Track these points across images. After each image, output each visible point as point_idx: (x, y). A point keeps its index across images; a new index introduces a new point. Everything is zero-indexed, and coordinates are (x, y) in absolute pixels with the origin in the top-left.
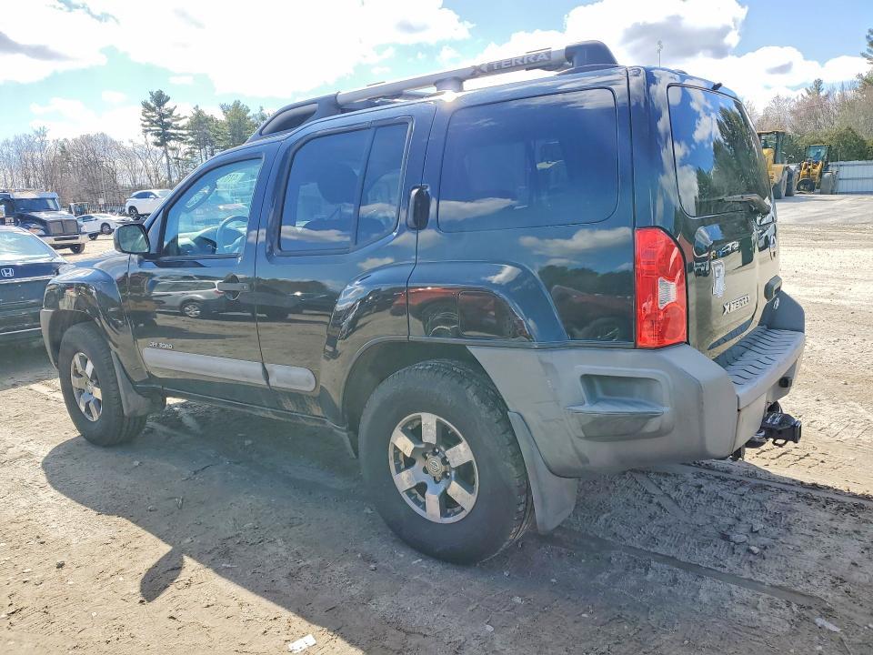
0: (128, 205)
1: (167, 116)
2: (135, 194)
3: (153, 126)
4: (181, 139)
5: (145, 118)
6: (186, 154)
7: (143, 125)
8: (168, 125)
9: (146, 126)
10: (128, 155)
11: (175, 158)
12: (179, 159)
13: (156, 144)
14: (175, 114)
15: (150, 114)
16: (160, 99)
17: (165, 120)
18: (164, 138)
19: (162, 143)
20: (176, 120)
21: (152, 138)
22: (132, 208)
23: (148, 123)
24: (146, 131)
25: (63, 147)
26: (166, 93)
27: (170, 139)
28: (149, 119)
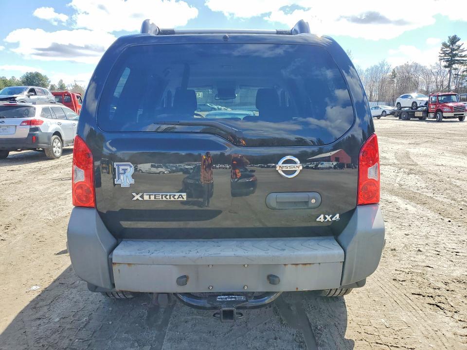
0: (397, 101)
1: (456, 50)
2: (401, 96)
3: (446, 56)
4: (462, 63)
5: (442, 52)
6: (463, 72)
7: (440, 56)
8: (456, 55)
9: (441, 57)
10: (427, 74)
11: (456, 74)
12: (458, 75)
13: (445, 67)
14: (461, 48)
15: (446, 49)
16: (454, 40)
17: (454, 52)
18: (451, 63)
19: (450, 66)
20: (461, 52)
21: (444, 63)
22: (399, 103)
23: (443, 55)
24: (441, 59)
25: (394, 71)
26: (458, 36)
27: (454, 63)
28: (444, 52)
